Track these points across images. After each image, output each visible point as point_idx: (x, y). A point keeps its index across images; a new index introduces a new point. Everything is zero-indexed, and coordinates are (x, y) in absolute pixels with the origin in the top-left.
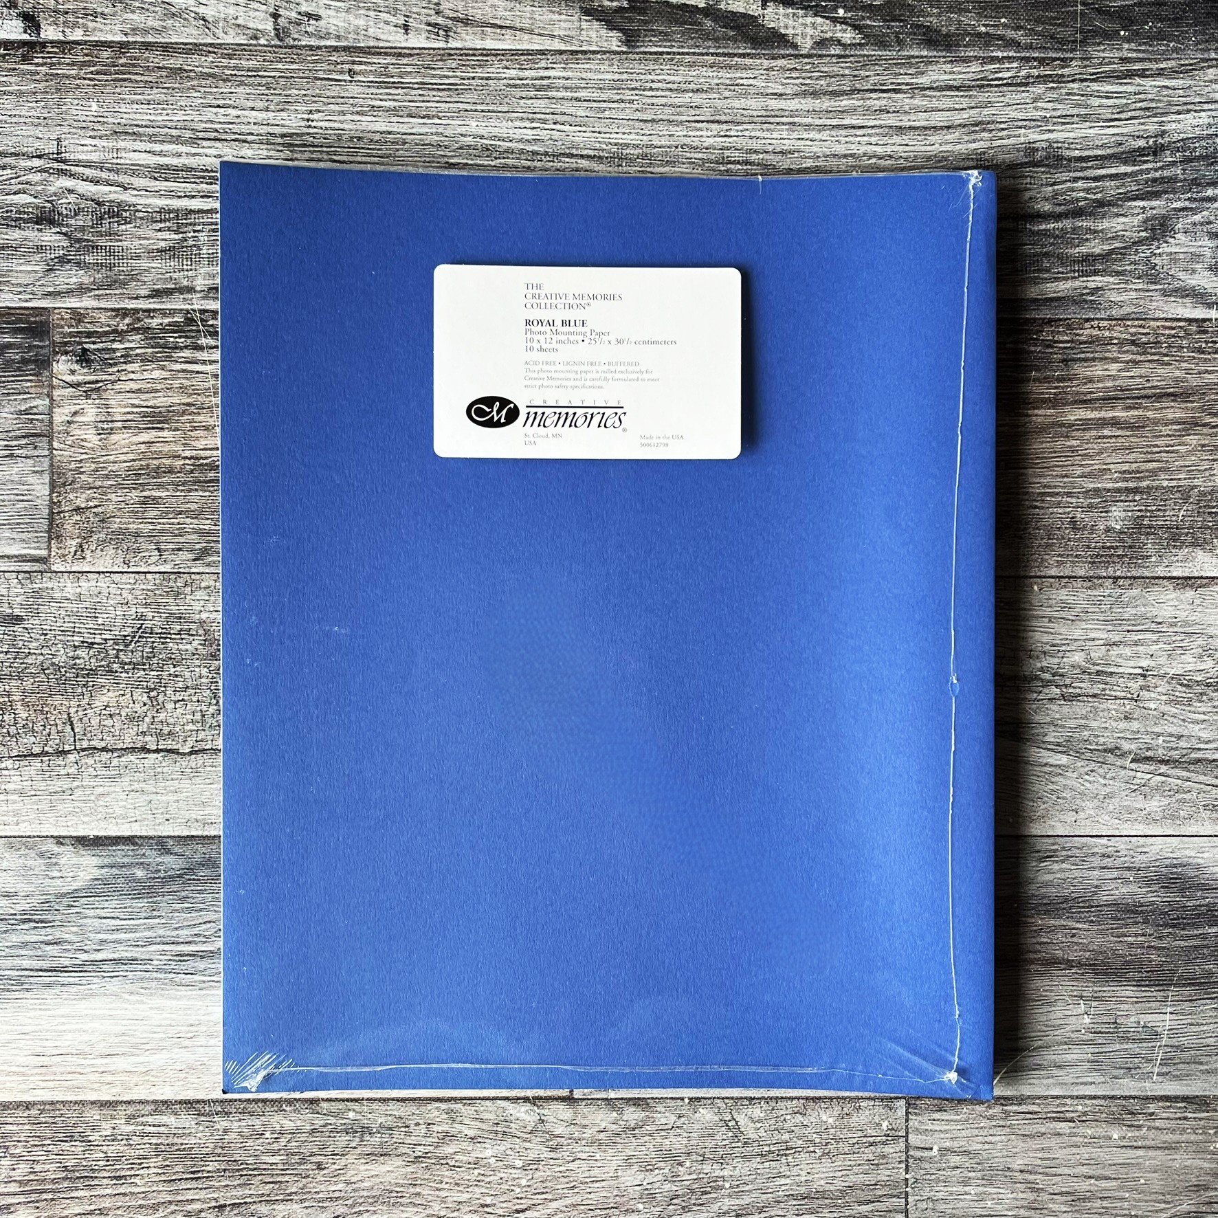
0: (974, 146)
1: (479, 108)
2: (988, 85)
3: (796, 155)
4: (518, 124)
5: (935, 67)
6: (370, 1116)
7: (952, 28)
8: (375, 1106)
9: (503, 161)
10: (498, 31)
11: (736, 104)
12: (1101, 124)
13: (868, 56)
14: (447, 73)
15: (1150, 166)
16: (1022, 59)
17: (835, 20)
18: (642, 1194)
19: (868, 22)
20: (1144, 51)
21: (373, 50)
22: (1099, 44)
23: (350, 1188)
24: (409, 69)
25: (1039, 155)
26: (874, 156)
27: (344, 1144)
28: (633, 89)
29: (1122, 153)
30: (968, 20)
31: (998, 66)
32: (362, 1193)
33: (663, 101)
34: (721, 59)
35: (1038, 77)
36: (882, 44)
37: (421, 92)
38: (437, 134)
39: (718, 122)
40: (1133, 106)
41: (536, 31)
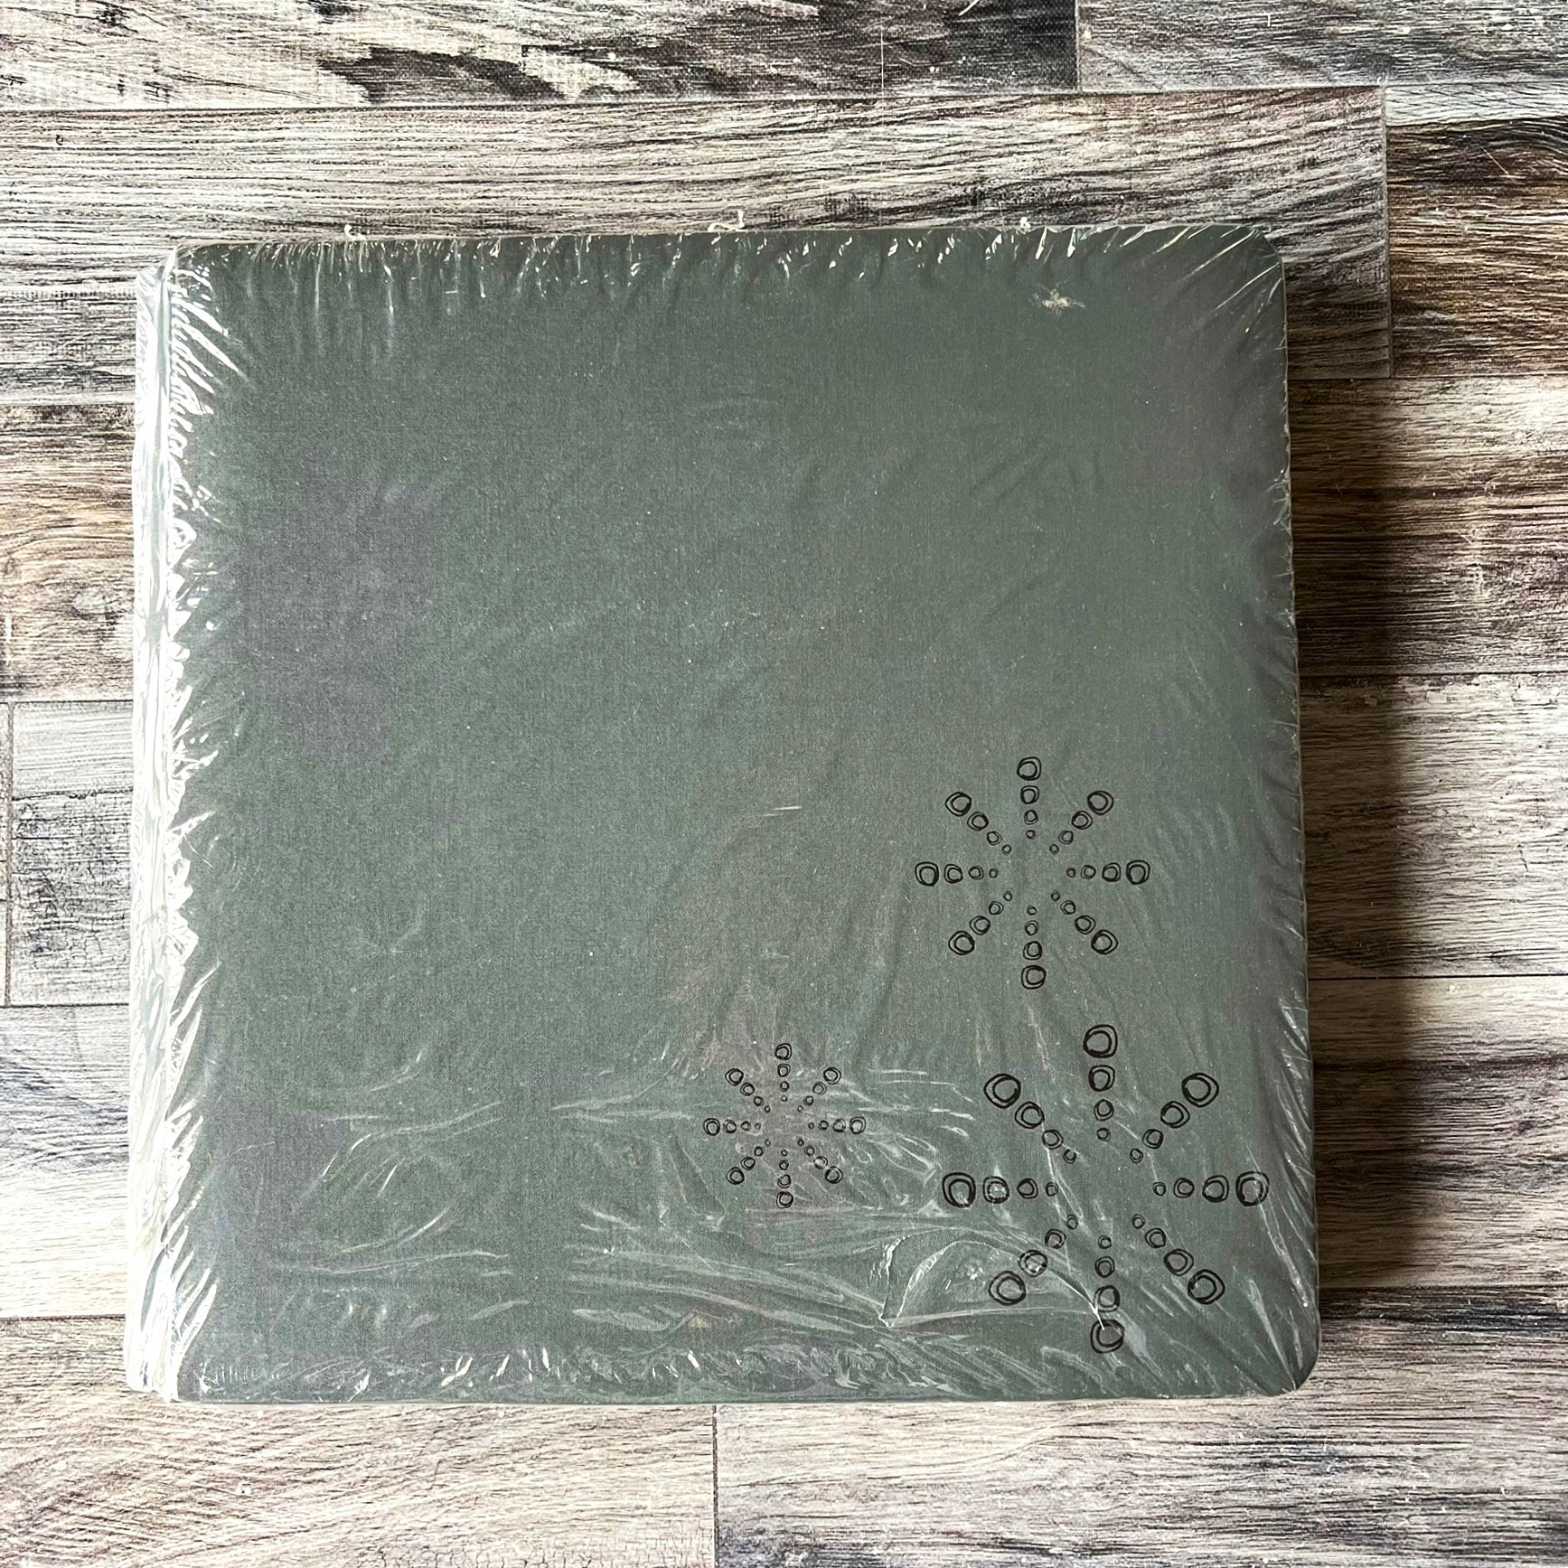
0: (767, 200)
1: (204, 174)
2: (781, 132)
3: (564, 216)
4: (248, 191)
5: (720, 114)
6: (78, 1338)
7: (739, 71)
8: (84, 1325)
9: (231, 232)
10: (225, 88)
11: (495, 161)
12: (911, 171)
13: (643, 104)
14: (166, 136)
15: (968, 216)
16: (819, 102)
17: (605, 66)
18: (400, 1426)
19: (643, 67)
20: (957, 88)
21: (84, 114)
22: (906, 83)
23: (54, 1425)
24: (124, 133)
25: (840, 209)
26: (654, 215)
27: (46, 1372)
28: (378, 149)
29: (938, 203)
30: (757, 60)
31: (791, 110)
32: (68, 1431)
33: (412, 160)
34: (478, 112)
35: (837, 121)
36: (659, 89)
37: (137, 158)
38: (157, 204)
39: (475, 182)
40: (947, 150)
41: (268, 88)
